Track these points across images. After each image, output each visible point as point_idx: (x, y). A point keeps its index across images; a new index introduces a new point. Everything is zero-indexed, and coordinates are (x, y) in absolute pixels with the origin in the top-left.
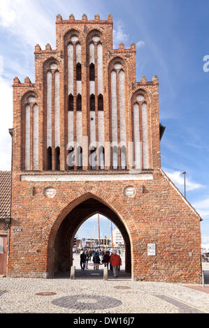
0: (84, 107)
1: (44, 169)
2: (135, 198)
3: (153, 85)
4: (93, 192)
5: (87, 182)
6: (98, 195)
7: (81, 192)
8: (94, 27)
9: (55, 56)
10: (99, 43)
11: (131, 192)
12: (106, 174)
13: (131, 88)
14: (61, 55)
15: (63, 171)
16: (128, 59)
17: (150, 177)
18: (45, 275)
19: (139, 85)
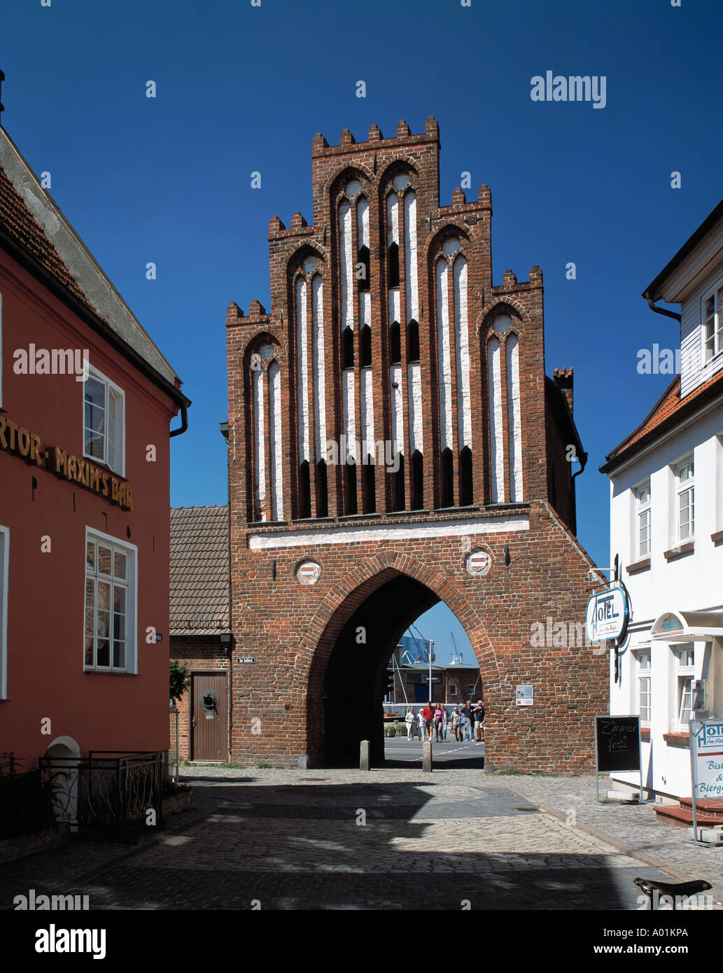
0: (377, 359)
1: (294, 517)
2: (489, 577)
3: (529, 290)
4: (398, 566)
5: (385, 542)
6: (408, 572)
7: (372, 567)
8: (396, 154)
9: (313, 241)
10: (409, 190)
11: (480, 564)
12: (426, 521)
13: (479, 303)
14: (325, 238)
15: (333, 520)
16: (472, 228)
17: (524, 525)
18: (303, 760)
19: (497, 295)
